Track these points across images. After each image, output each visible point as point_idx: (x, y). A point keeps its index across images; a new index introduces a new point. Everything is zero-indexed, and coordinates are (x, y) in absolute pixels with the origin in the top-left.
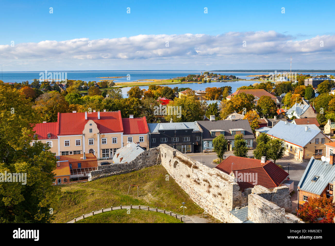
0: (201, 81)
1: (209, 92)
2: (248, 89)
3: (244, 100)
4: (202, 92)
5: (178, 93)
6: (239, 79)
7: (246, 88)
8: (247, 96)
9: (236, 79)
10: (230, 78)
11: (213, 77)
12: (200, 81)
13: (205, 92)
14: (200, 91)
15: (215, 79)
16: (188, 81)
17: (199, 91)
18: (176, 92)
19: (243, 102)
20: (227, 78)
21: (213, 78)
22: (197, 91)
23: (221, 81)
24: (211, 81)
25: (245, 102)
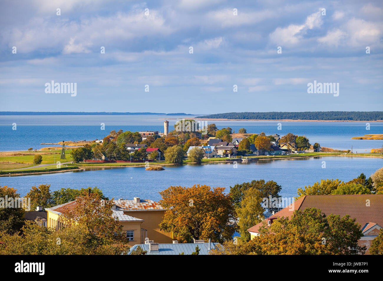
0: (163, 159)
1: (177, 207)
2: (345, 193)
3: (312, 242)
4: (149, 209)
5: (46, 212)
6: (324, 150)
7: (336, 188)
8: (327, 225)
9: (311, 151)
10: (285, 148)
11: (211, 143)
12: (157, 157)
13: (161, 208)
14: (142, 201)
15: (221, 152)
16: (103, 157)
17: (133, 204)
18: (38, 209)
19: (305, 248)
20: (272, 146)
21: (213, 148)
22: (128, 203)
23: (245, 159)
24: (205, 159)
25: (313, 248)
